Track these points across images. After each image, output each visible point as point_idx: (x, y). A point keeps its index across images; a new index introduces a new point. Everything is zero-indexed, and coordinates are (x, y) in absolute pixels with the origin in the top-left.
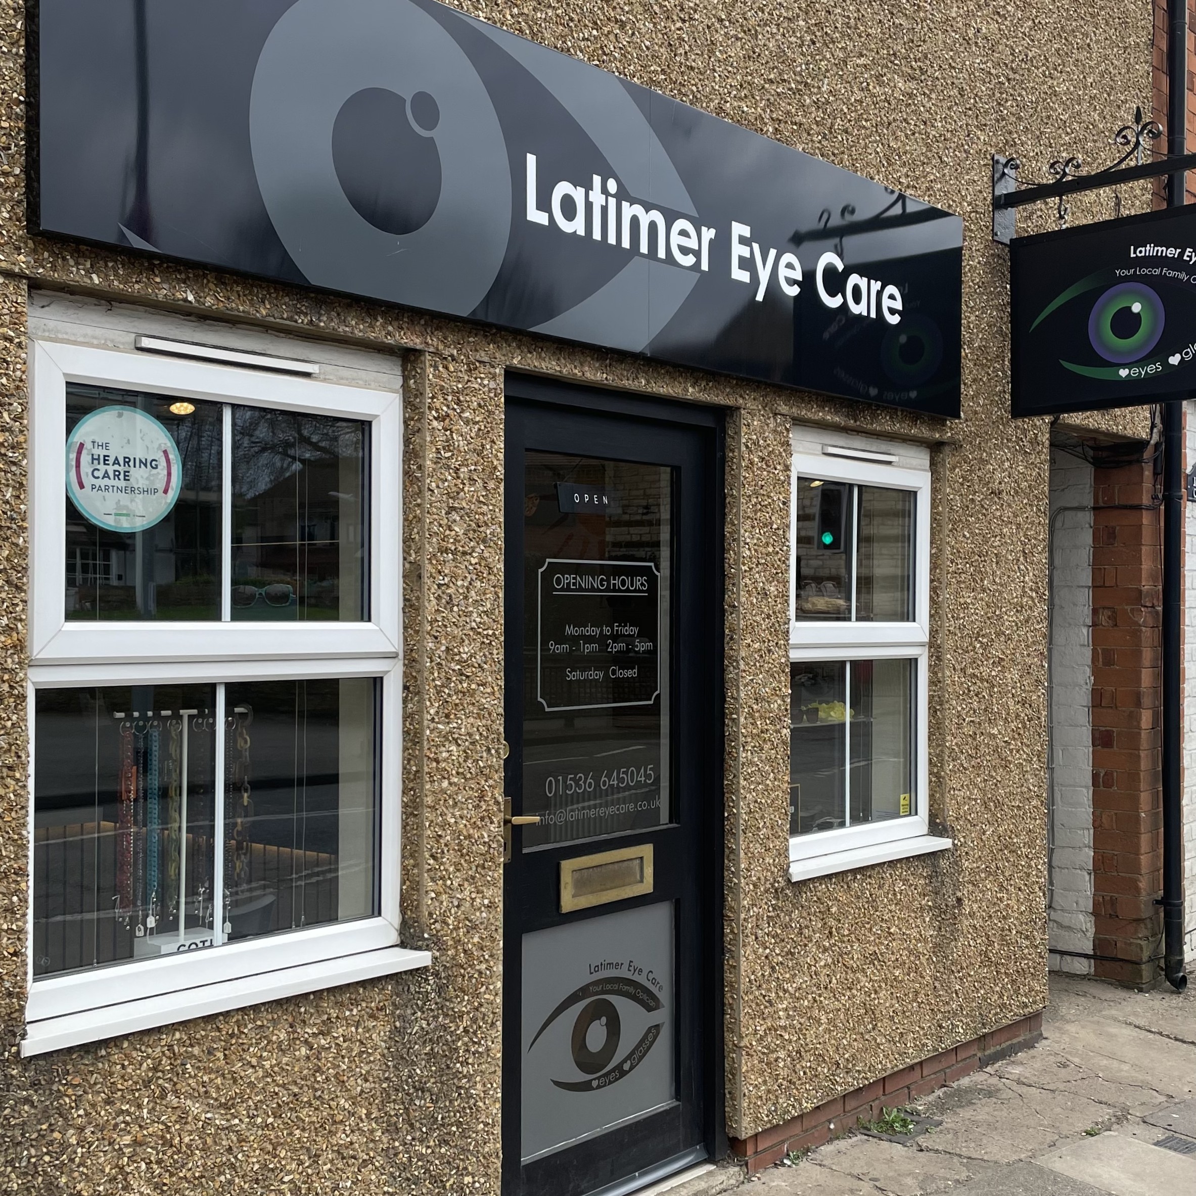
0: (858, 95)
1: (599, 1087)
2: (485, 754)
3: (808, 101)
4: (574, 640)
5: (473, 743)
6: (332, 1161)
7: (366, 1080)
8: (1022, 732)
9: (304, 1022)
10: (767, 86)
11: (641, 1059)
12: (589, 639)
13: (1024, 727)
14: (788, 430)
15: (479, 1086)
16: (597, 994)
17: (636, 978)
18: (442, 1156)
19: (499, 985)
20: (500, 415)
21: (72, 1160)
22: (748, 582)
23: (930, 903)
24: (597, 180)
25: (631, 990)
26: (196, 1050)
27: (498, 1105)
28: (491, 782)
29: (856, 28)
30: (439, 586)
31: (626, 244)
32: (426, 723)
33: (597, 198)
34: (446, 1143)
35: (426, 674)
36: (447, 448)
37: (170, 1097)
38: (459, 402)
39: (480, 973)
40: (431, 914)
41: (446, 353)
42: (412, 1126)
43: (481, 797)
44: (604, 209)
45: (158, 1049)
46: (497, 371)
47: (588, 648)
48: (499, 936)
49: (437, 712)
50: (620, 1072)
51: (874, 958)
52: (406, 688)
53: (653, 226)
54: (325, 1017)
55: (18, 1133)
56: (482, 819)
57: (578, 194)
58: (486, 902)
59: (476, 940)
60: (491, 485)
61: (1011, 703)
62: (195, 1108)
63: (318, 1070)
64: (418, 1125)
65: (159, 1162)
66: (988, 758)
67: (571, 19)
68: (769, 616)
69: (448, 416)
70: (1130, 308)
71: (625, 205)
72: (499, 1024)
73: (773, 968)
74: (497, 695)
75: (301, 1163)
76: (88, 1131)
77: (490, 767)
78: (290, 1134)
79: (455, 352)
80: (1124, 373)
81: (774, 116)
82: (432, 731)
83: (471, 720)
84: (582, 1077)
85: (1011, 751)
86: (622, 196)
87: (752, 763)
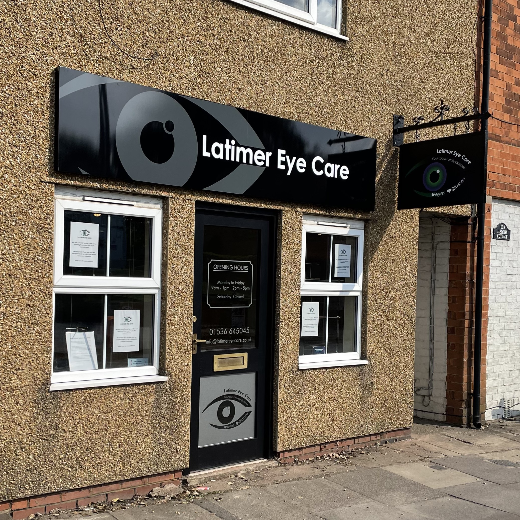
0: (333, 100)
1: (227, 428)
2: (186, 319)
3: (312, 105)
4: (220, 286)
5: (183, 316)
6: (136, 434)
7: (147, 412)
8: (403, 325)
9: (128, 392)
10: (295, 102)
11: (242, 422)
12: (226, 286)
13: (404, 323)
14: (301, 217)
15: (183, 419)
16: (227, 399)
17: (241, 395)
18: (171, 438)
19: (190, 390)
20: (193, 215)
21: (62, 420)
22: (284, 268)
23: (359, 383)
24: (228, 141)
25: (240, 399)
26: (97, 396)
27: (189, 426)
28: (188, 328)
29: (333, 77)
30: (172, 267)
31: (238, 160)
32: (167, 309)
33: (228, 146)
34: (172, 435)
35: (168, 294)
36: (176, 226)
37: (89, 408)
38: (180, 212)
39: (184, 385)
40: (168, 366)
41: (176, 197)
42: (161, 428)
43: (185, 332)
44: (230, 150)
45: (86, 394)
46: (193, 202)
47: (226, 288)
48: (190, 375)
49: (171, 306)
50: (234, 425)
51: (334, 399)
52: (162, 298)
53: (248, 154)
54: (134, 392)
55: (49, 411)
56: (185, 339)
57: (221, 146)
58: (186, 364)
59: (183, 375)
60: (190, 237)
61: (398, 314)
62: (96, 412)
63: (132, 406)
64: (163, 428)
65: (86, 425)
66: (387, 333)
67: (221, 90)
68: (292, 280)
69: (176, 216)
70: (436, 172)
71: (238, 148)
72: (190, 402)
73: (291, 397)
74: (191, 301)
75: (126, 433)
76: (67, 413)
77: (188, 323)
78: (123, 424)
79: (179, 197)
80: (433, 195)
81: (298, 111)
82: (169, 311)
83: (182, 309)
84: (221, 424)
85: (398, 331)
86: (237, 145)
87: (284, 328)
